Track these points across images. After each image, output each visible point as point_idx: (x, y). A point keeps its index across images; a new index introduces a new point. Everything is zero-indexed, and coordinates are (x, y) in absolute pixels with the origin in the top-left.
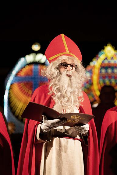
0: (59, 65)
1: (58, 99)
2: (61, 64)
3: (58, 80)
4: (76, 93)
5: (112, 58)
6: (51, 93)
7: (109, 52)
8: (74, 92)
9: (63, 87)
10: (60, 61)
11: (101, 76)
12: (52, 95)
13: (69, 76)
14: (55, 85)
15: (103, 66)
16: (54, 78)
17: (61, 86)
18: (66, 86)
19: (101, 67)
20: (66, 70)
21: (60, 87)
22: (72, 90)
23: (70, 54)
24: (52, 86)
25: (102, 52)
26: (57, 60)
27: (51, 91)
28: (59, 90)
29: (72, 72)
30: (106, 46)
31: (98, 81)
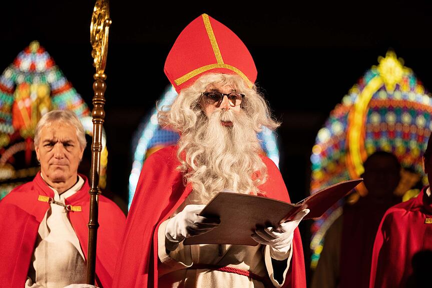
0: (201, 97)
1: (200, 182)
2: (207, 94)
3: (199, 136)
4: (246, 165)
5: (397, 87)
6: (185, 167)
7: (391, 71)
8: (240, 163)
9: (213, 153)
10: (203, 86)
11: (369, 131)
12: (187, 172)
13: (228, 124)
14: (194, 146)
15: (373, 105)
16: (189, 130)
17: (208, 152)
18: (220, 150)
19: (370, 108)
20: (219, 109)
21: (204, 153)
22: (235, 160)
23: (228, 67)
24: (186, 149)
25: (374, 71)
26: (196, 84)
27: (183, 163)
28: (202, 160)
29: (235, 113)
30: (384, 56)
31: (362, 142)
